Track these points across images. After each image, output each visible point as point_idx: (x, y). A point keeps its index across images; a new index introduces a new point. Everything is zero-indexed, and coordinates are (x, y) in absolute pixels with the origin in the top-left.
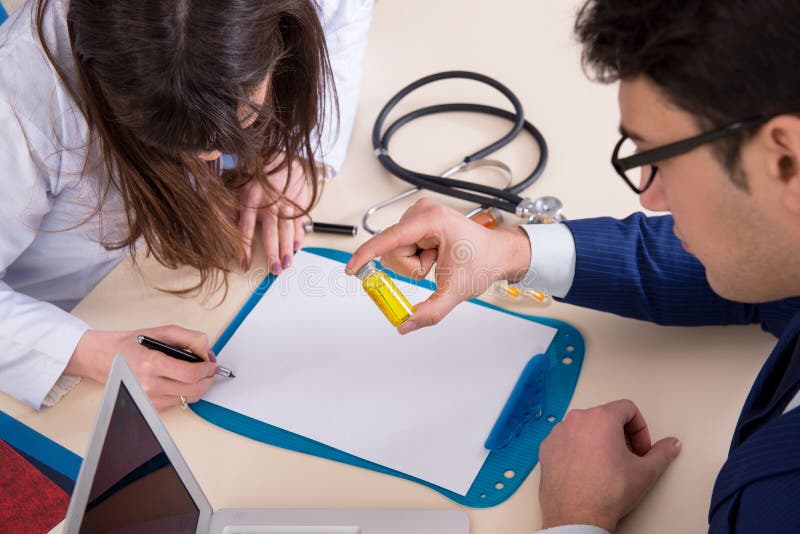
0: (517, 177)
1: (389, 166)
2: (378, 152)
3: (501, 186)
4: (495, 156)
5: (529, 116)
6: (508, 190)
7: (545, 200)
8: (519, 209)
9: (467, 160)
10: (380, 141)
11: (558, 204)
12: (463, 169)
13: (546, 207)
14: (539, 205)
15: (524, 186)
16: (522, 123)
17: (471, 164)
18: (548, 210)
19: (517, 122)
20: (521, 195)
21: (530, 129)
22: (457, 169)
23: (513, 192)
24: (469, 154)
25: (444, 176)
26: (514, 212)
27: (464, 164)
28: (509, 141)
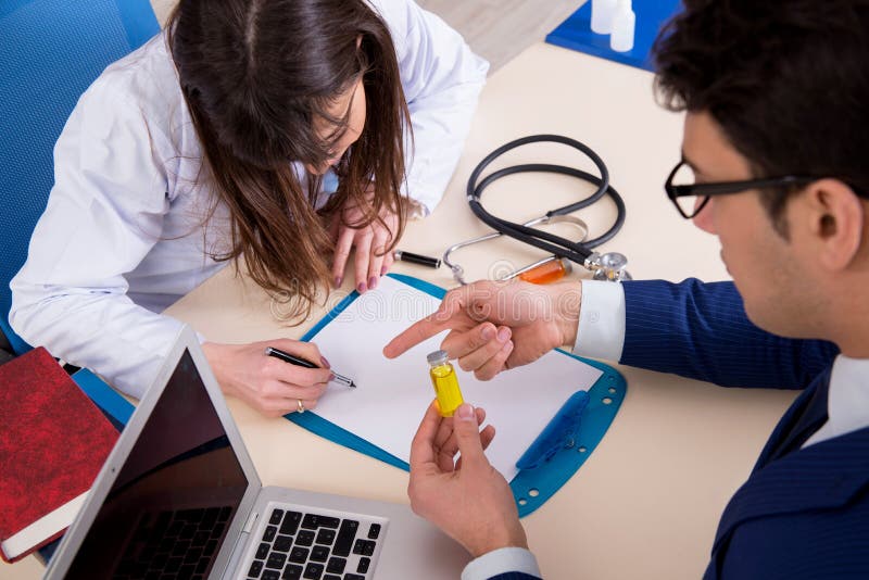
0: (593, 235)
1: (478, 212)
2: (470, 198)
3: (576, 240)
4: (575, 215)
5: (613, 182)
6: (581, 244)
7: (612, 255)
8: (587, 261)
9: (550, 214)
10: (475, 189)
11: (624, 260)
12: (544, 222)
13: (612, 262)
14: (606, 259)
15: (597, 243)
16: (606, 188)
17: (552, 218)
18: (614, 265)
19: (602, 187)
20: (593, 250)
21: (612, 193)
22: (539, 221)
23: (586, 247)
24: (553, 209)
25: (527, 226)
26: (582, 263)
27: (547, 218)
28: (591, 203)
